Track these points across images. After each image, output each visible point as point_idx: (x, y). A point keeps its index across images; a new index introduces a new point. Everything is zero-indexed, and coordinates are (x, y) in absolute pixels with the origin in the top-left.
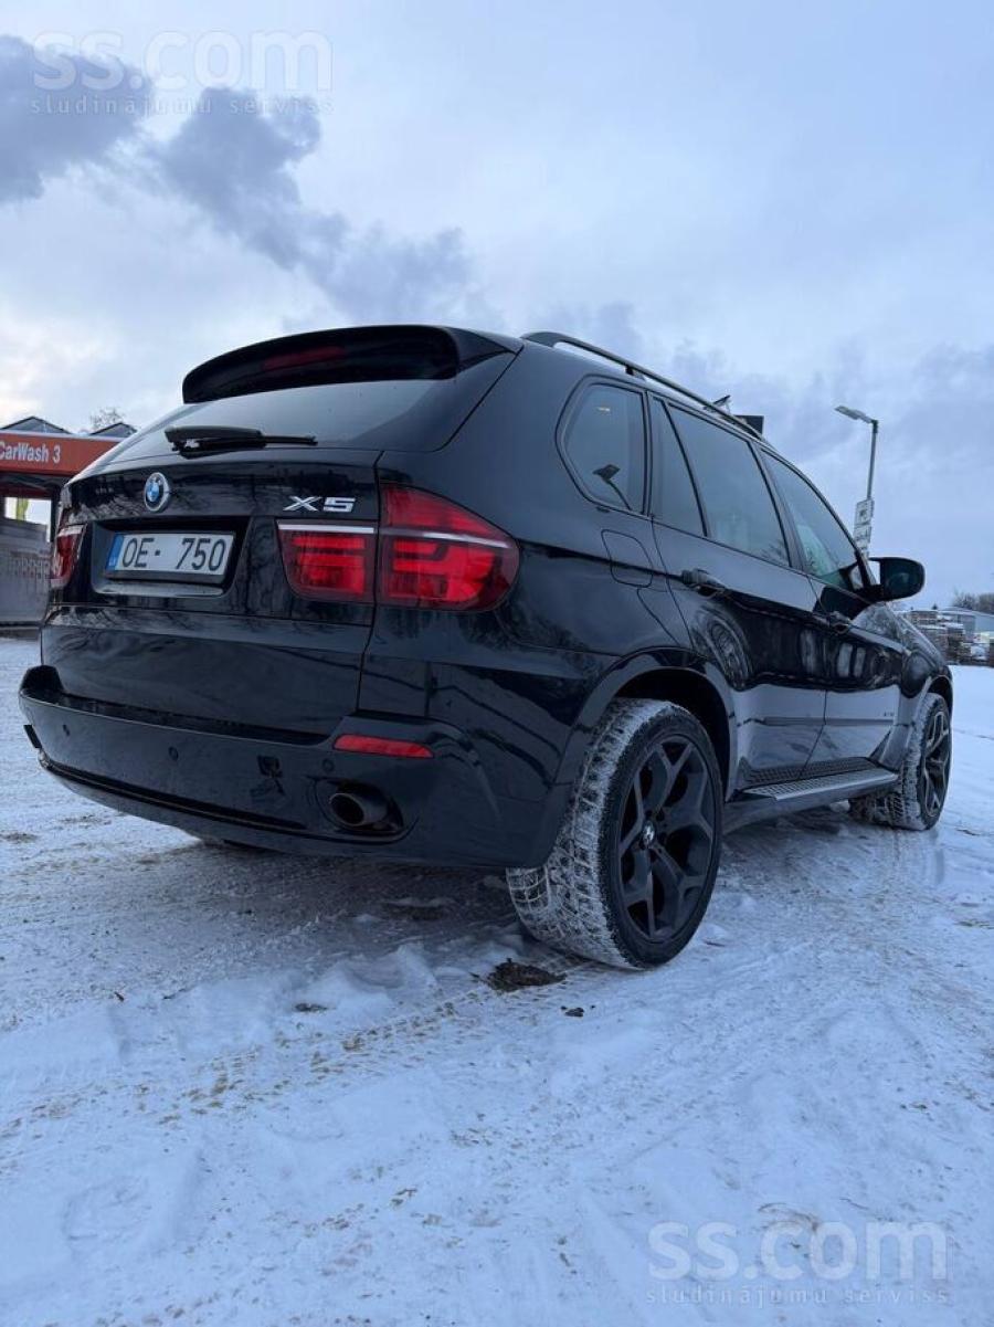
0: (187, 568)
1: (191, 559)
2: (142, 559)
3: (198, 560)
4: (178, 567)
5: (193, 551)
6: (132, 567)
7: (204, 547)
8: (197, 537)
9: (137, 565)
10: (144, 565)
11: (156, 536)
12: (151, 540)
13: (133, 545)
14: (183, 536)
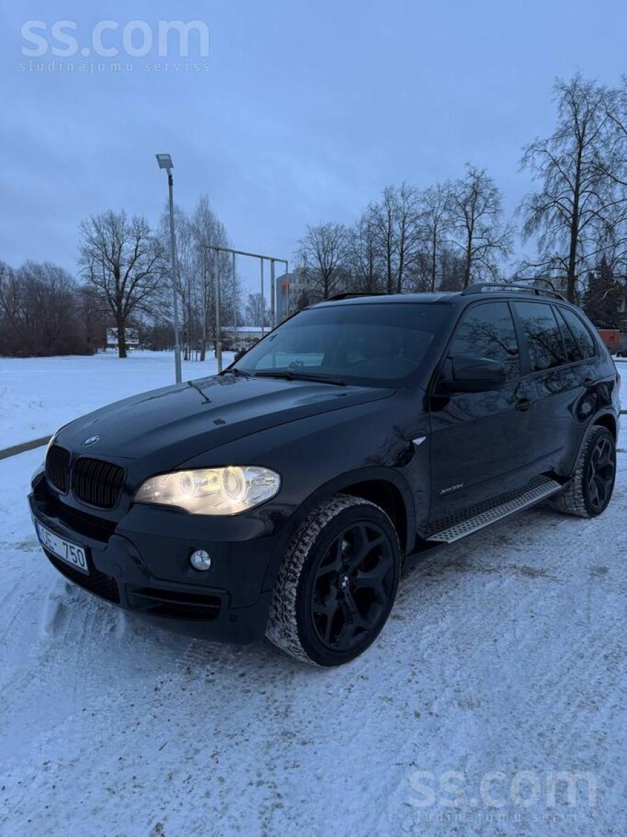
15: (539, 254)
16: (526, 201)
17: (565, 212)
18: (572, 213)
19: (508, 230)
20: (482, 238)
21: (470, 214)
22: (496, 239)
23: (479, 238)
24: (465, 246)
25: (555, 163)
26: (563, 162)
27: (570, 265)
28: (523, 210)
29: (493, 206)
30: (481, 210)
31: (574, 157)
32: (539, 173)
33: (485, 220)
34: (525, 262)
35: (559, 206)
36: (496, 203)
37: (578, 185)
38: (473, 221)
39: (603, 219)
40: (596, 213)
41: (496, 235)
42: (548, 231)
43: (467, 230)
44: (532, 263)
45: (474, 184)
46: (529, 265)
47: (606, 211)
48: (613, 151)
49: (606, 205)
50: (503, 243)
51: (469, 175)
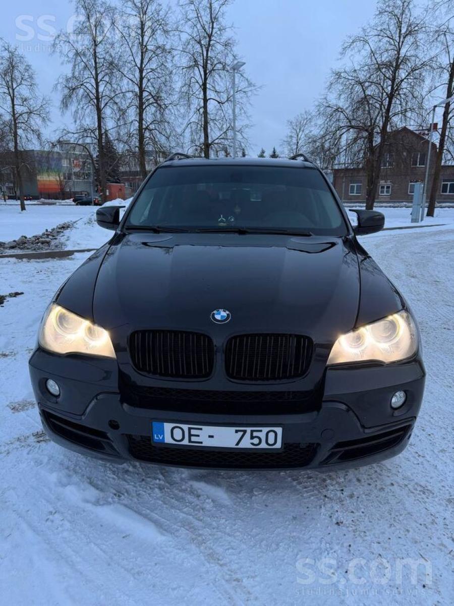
15: (75, 124)
16: (61, 80)
17: (91, 94)
18: (95, 95)
19: (45, 102)
20: (23, 105)
21: (10, 83)
22: (36, 109)
23: (20, 105)
24: (10, 110)
25: (77, 54)
26: (84, 55)
27: (99, 134)
28: (59, 87)
29: (29, 80)
30: (19, 81)
31: (91, 51)
32: (66, 59)
33: (23, 91)
34: (64, 129)
35: (85, 89)
36: (31, 77)
37: (97, 75)
38: (13, 90)
39: (116, 103)
40: (112, 99)
41: (34, 104)
42: (79, 107)
43: (9, 97)
44: (71, 131)
45: (10, 58)
46: (69, 132)
47: (118, 97)
48: (119, 53)
49: (117, 93)
50: (41, 112)
51: (3, 48)
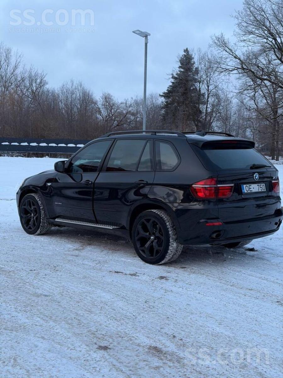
0: (260, 191)
1: (260, 189)
2: (251, 190)
3: (261, 189)
4: (259, 190)
5: (260, 188)
6: (249, 192)
7: (261, 186)
8: (259, 184)
9: (250, 191)
10: (252, 191)
11: (252, 185)
12: (251, 186)
13: (247, 187)
14: (257, 185)
